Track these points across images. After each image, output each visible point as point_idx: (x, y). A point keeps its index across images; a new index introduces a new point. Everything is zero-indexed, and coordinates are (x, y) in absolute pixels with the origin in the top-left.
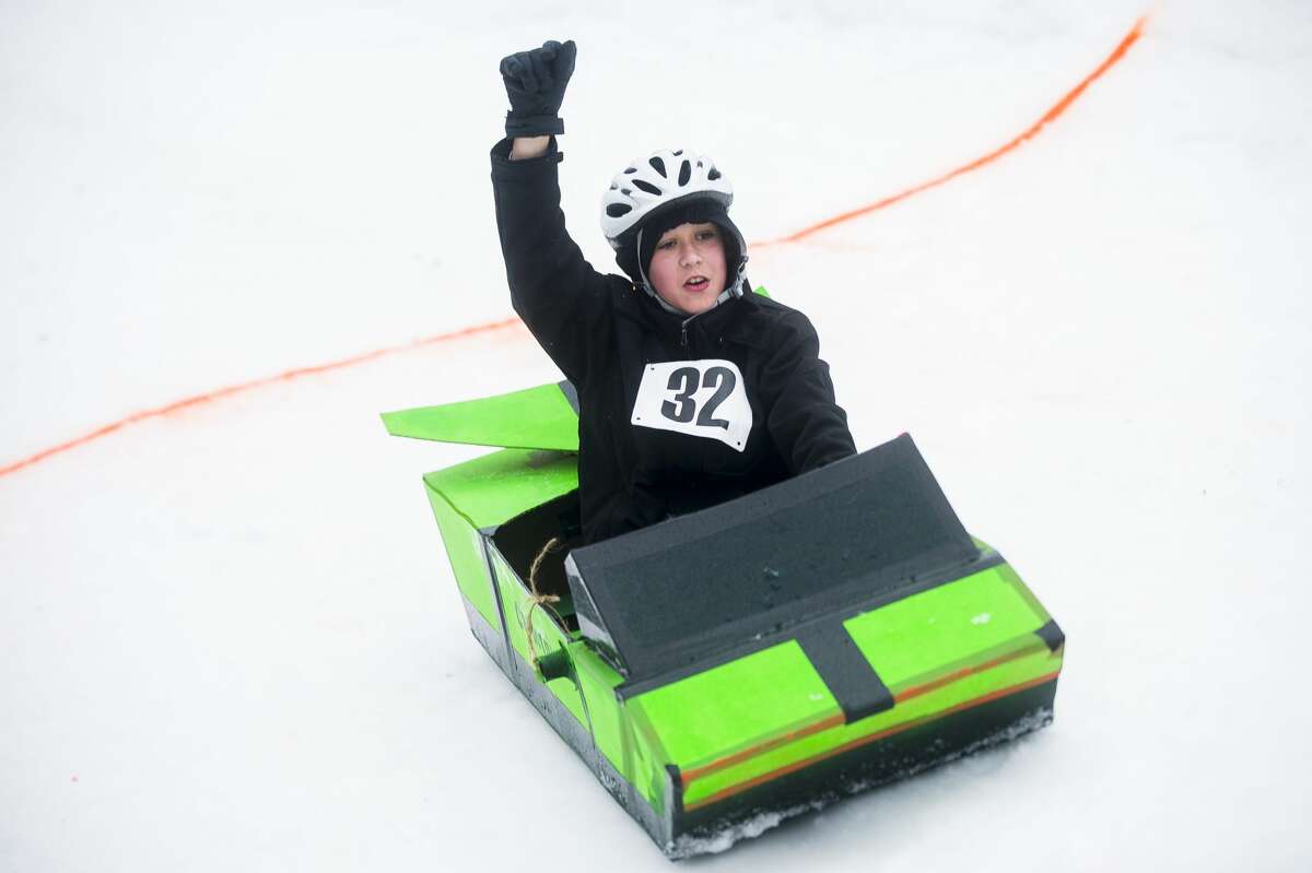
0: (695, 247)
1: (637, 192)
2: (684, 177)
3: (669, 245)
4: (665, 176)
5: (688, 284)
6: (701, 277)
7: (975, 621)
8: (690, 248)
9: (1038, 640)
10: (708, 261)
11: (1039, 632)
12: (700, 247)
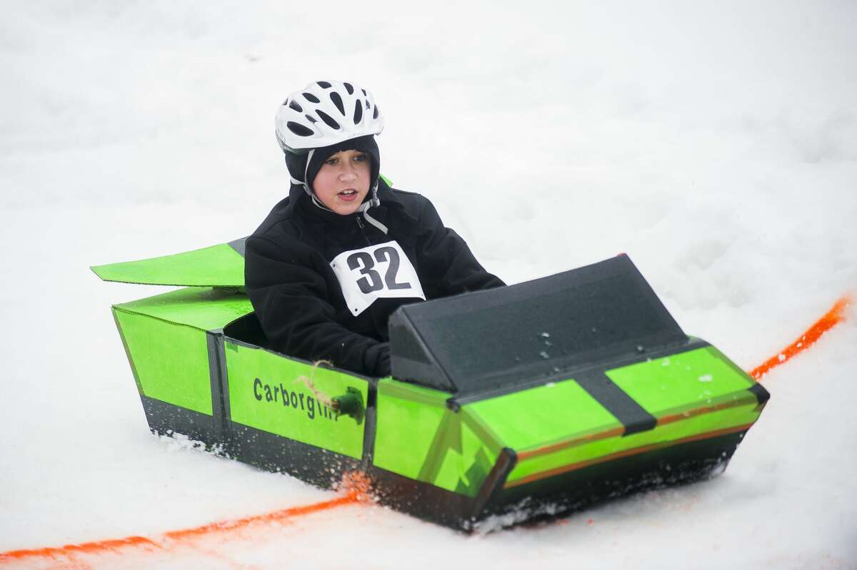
0: (353, 167)
1: (321, 123)
2: (358, 117)
3: (333, 162)
4: (344, 115)
5: (342, 194)
6: (352, 189)
7: (702, 379)
8: (349, 168)
9: (751, 394)
10: (358, 179)
11: (750, 389)
12: (355, 166)
